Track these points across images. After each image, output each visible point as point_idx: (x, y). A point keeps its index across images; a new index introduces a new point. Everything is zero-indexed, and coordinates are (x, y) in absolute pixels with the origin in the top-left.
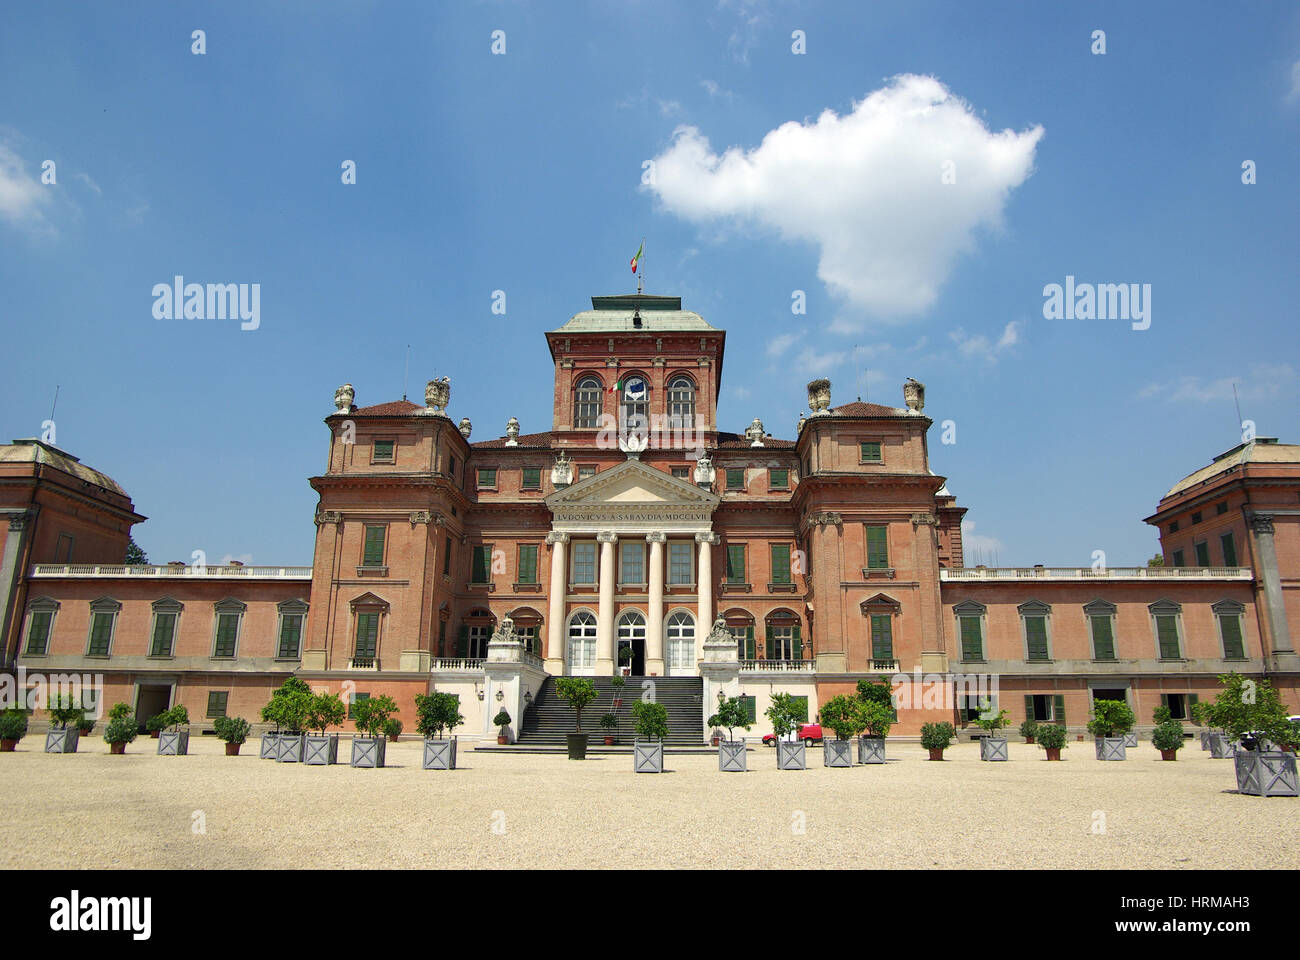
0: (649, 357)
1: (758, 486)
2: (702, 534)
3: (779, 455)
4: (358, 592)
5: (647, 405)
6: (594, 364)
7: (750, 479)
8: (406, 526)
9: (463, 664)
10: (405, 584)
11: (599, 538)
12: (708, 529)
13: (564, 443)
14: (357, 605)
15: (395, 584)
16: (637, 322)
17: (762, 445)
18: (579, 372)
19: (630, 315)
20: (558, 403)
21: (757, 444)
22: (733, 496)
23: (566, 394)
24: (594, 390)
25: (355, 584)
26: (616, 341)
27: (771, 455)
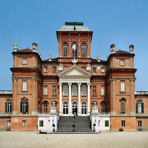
0: (77, 38)
1: (99, 71)
2: (88, 83)
3: (103, 64)
4: (22, 97)
6: (66, 40)
7: (97, 70)
10: (31, 95)
11: (68, 84)
12: (89, 82)
13: (61, 60)
15: (29, 95)
16: (75, 29)
17: (100, 61)
19: (73, 27)
20: (59, 50)
21: (99, 61)
22: (94, 74)
23: (61, 47)
26: (71, 34)
27: (101, 64)
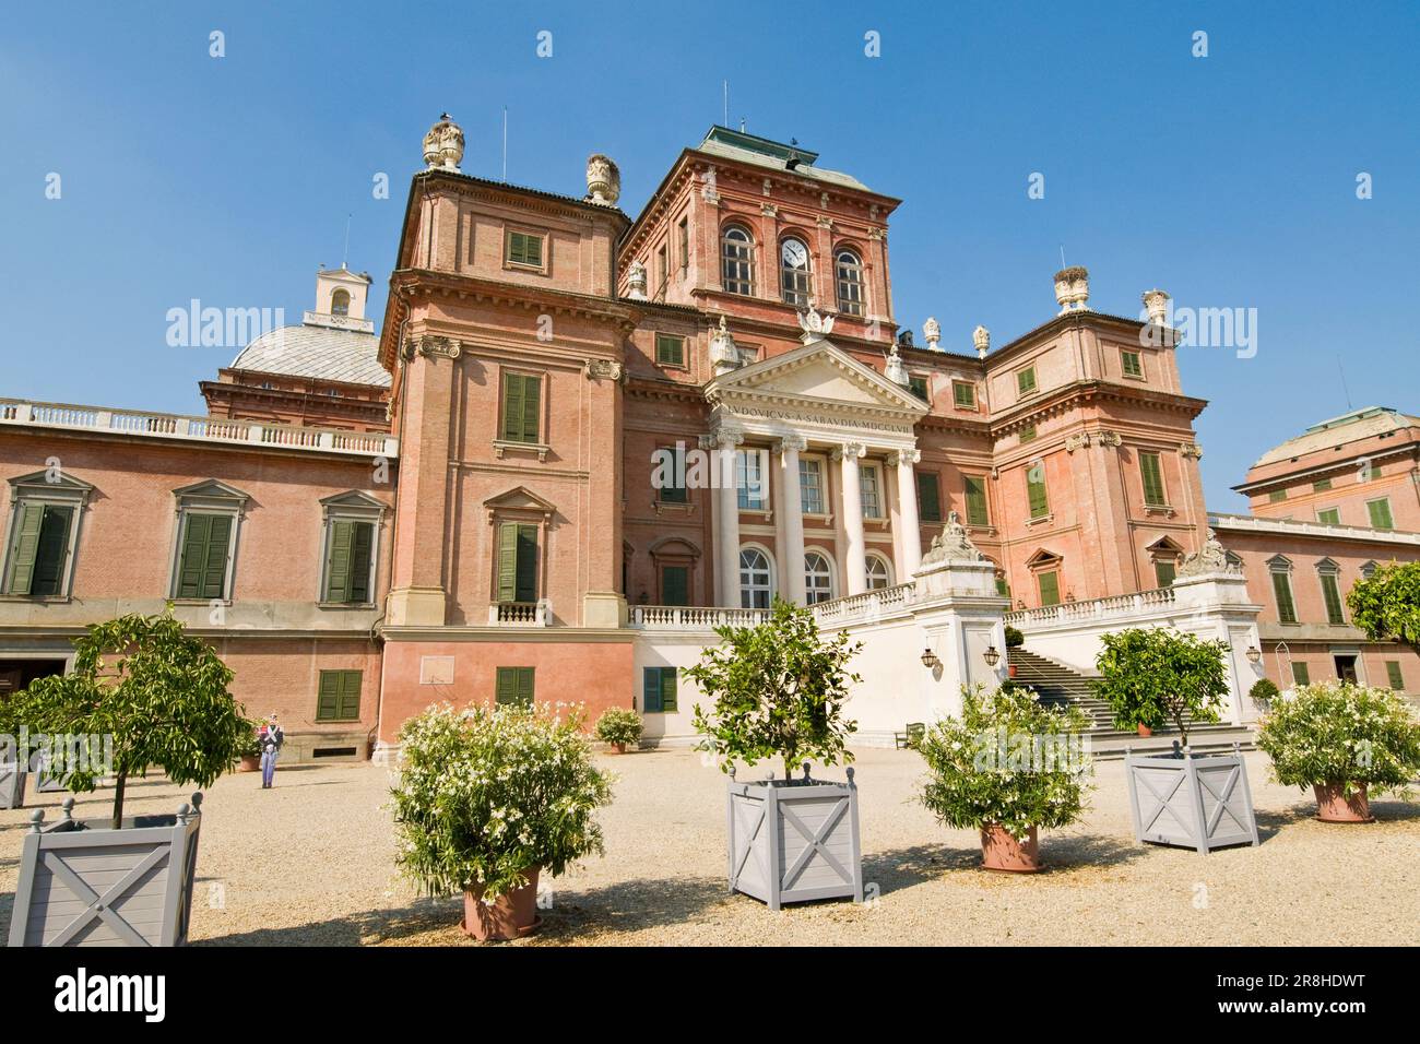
0: (812, 214)
1: (943, 399)
2: (906, 453)
4: (501, 486)
5: (810, 277)
6: (745, 208)
7: (935, 390)
8: (579, 381)
9: (677, 615)
10: (584, 476)
14: (500, 508)
15: (564, 475)
17: (940, 350)
18: (729, 214)
21: (934, 347)
24: (743, 244)
25: (489, 470)
26: (773, 181)
27: (953, 364)
